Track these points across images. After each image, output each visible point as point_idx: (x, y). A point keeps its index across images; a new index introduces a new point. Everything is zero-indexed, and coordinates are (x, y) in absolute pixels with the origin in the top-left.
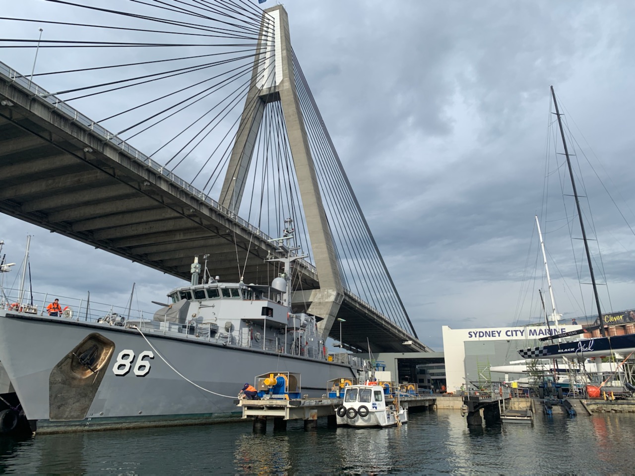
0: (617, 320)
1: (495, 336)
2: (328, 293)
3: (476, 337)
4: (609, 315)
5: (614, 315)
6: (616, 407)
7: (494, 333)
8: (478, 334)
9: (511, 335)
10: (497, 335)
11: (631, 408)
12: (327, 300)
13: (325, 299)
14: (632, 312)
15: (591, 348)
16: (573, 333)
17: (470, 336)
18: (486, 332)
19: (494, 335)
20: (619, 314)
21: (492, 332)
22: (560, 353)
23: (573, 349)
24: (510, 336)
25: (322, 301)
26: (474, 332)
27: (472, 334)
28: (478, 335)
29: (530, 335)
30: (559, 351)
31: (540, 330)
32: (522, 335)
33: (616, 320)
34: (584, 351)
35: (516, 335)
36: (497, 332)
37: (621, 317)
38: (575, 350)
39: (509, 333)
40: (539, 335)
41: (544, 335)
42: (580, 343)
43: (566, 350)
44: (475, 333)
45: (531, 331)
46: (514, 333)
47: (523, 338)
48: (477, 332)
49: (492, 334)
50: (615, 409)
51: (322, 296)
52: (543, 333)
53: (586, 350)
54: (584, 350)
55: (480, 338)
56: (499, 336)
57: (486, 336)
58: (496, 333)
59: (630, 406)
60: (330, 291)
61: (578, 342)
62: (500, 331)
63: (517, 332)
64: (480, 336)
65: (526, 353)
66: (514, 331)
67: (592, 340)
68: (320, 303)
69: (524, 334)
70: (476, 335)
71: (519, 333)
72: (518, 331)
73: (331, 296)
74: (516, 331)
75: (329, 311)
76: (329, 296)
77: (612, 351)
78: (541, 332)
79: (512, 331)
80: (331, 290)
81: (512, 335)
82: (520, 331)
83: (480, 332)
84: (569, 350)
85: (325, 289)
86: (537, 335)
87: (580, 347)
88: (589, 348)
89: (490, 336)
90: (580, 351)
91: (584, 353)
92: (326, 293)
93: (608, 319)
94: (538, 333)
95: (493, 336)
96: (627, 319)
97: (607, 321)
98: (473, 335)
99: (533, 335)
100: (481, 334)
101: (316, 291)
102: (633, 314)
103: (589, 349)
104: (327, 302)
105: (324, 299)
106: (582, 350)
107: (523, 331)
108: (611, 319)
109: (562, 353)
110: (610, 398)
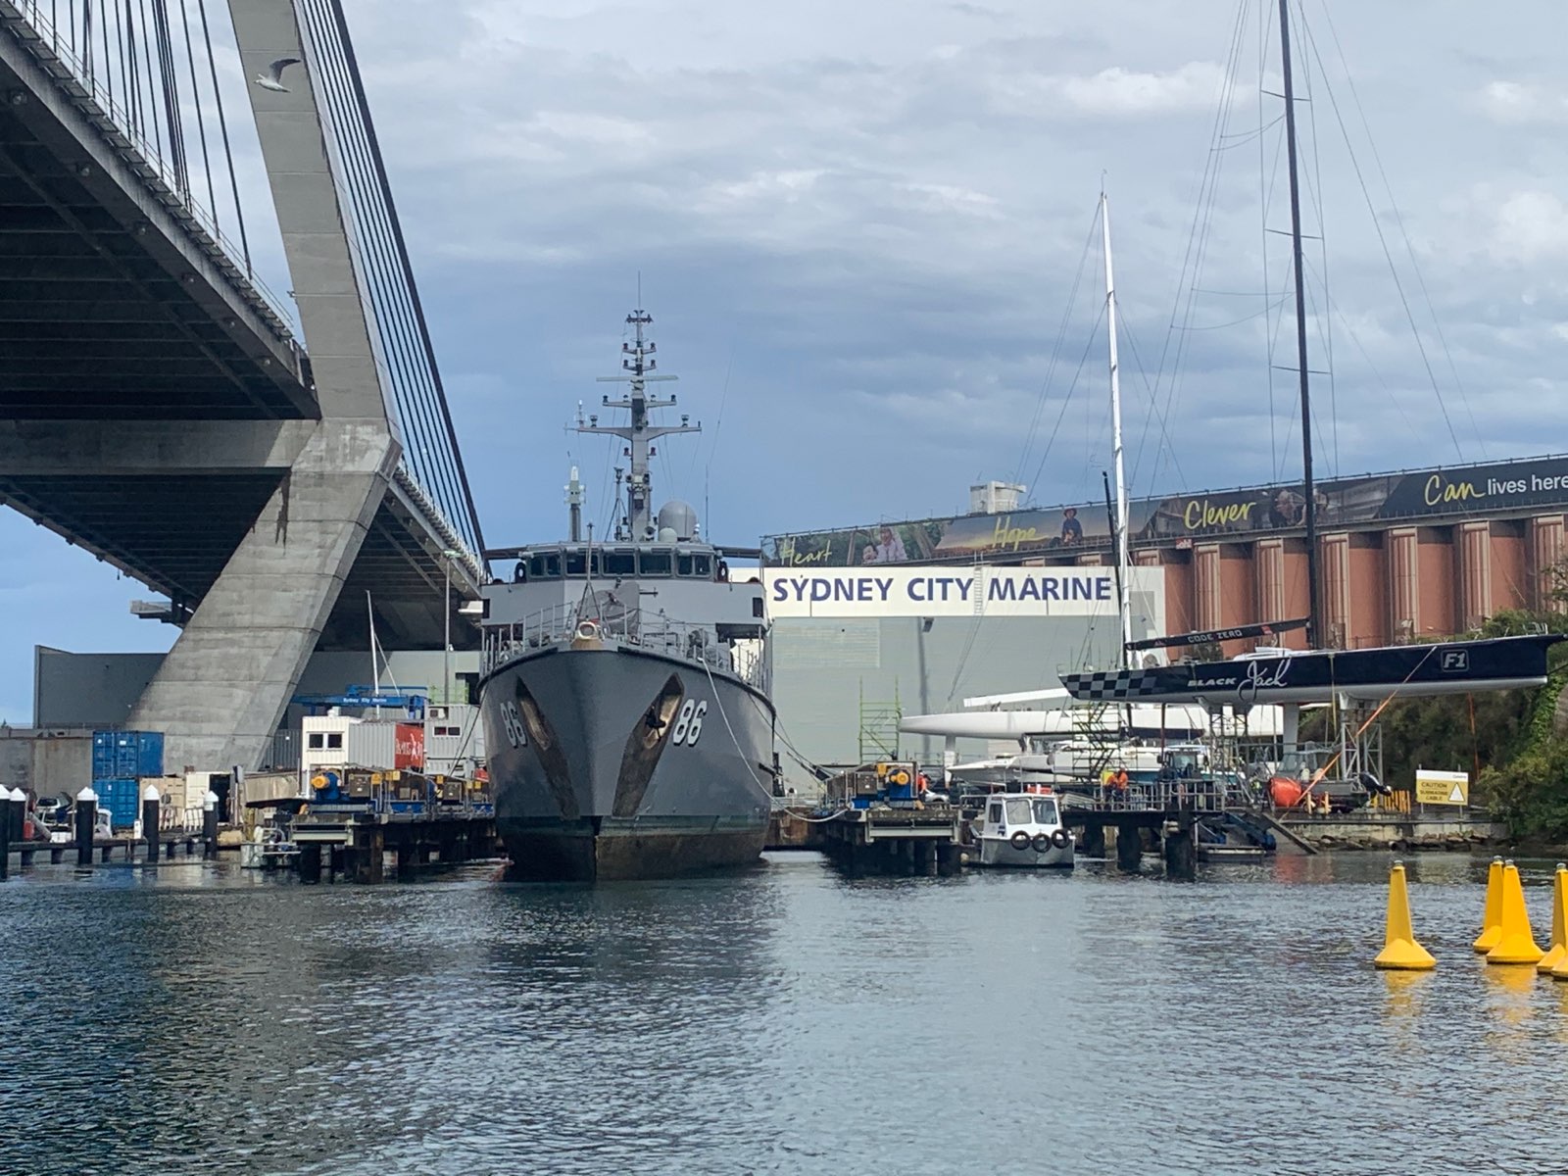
0: (1228, 520)
1: (870, 598)
2: (353, 438)
3: (800, 598)
4: (1200, 499)
5: (1222, 500)
6: (1332, 831)
7: (865, 585)
8: (809, 585)
9: (926, 597)
10: (876, 592)
11: (1365, 832)
12: (349, 468)
13: (344, 461)
14: (1285, 494)
15: (1281, 681)
16: (1231, 634)
17: (780, 595)
18: (838, 582)
19: (866, 594)
20: (1238, 497)
21: (861, 581)
22: (1193, 689)
23: (1230, 681)
24: (922, 598)
25: (328, 468)
26: (794, 582)
27: (788, 587)
28: (807, 591)
29: (991, 598)
30: (1191, 683)
31: (1030, 581)
32: (964, 597)
33: (1223, 521)
34: (1262, 687)
35: (944, 597)
36: (878, 581)
37: (1245, 509)
38: (1237, 683)
39: (920, 589)
40: (1022, 598)
41: (1037, 598)
42: (1254, 664)
43: (1211, 682)
44: (800, 583)
45: (995, 581)
46: (938, 588)
47: (966, 609)
48: (806, 581)
49: (861, 589)
50: (1329, 834)
51: (330, 450)
52: (1035, 592)
53: (1266, 683)
54: (1261, 684)
55: (815, 603)
56: (884, 597)
57: (837, 598)
58: (874, 585)
59: (1365, 827)
60: (365, 432)
61: (1250, 662)
62: (890, 581)
63: (949, 585)
64: (814, 597)
65: (1085, 686)
66: (938, 581)
67: (1286, 659)
68: (321, 475)
69: (970, 592)
70: (800, 591)
71: (953, 589)
72: (951, 581)
73: (368, 455)
74: (945, 582)
75: (358, 510)
76: (358, 451)
77: (1333, 688)
78: (1029, 589)
79: (930, 581)
80: (369, 429)
81: (931, 598)
82: (959, 581)
83: (815, 582)
84: (1219, 682)
85: (343, 424)
86: (1013, 598)
87: (1252, 674)
88: (1277, 678)
89: (849, 597)
90: (1249, 686)
91: (1259, 691)
92: (348, 437)
93: (1196, 515)
94: (1018, 594)
95: (861, 598)
96: (1266, 518)
97: (1192, 523)
98: (792, 592)
99: (1002, 597)
100: (821, 590)
101: (300, 428)
102: (1287, 501)
103: (1276, 682)
104: (350, 475)
105: (339, 462)
106: (1255, 683)
107: (970, 581)
108: (1210, 517)
109: (1200, 689)
110: (1321, 810)
